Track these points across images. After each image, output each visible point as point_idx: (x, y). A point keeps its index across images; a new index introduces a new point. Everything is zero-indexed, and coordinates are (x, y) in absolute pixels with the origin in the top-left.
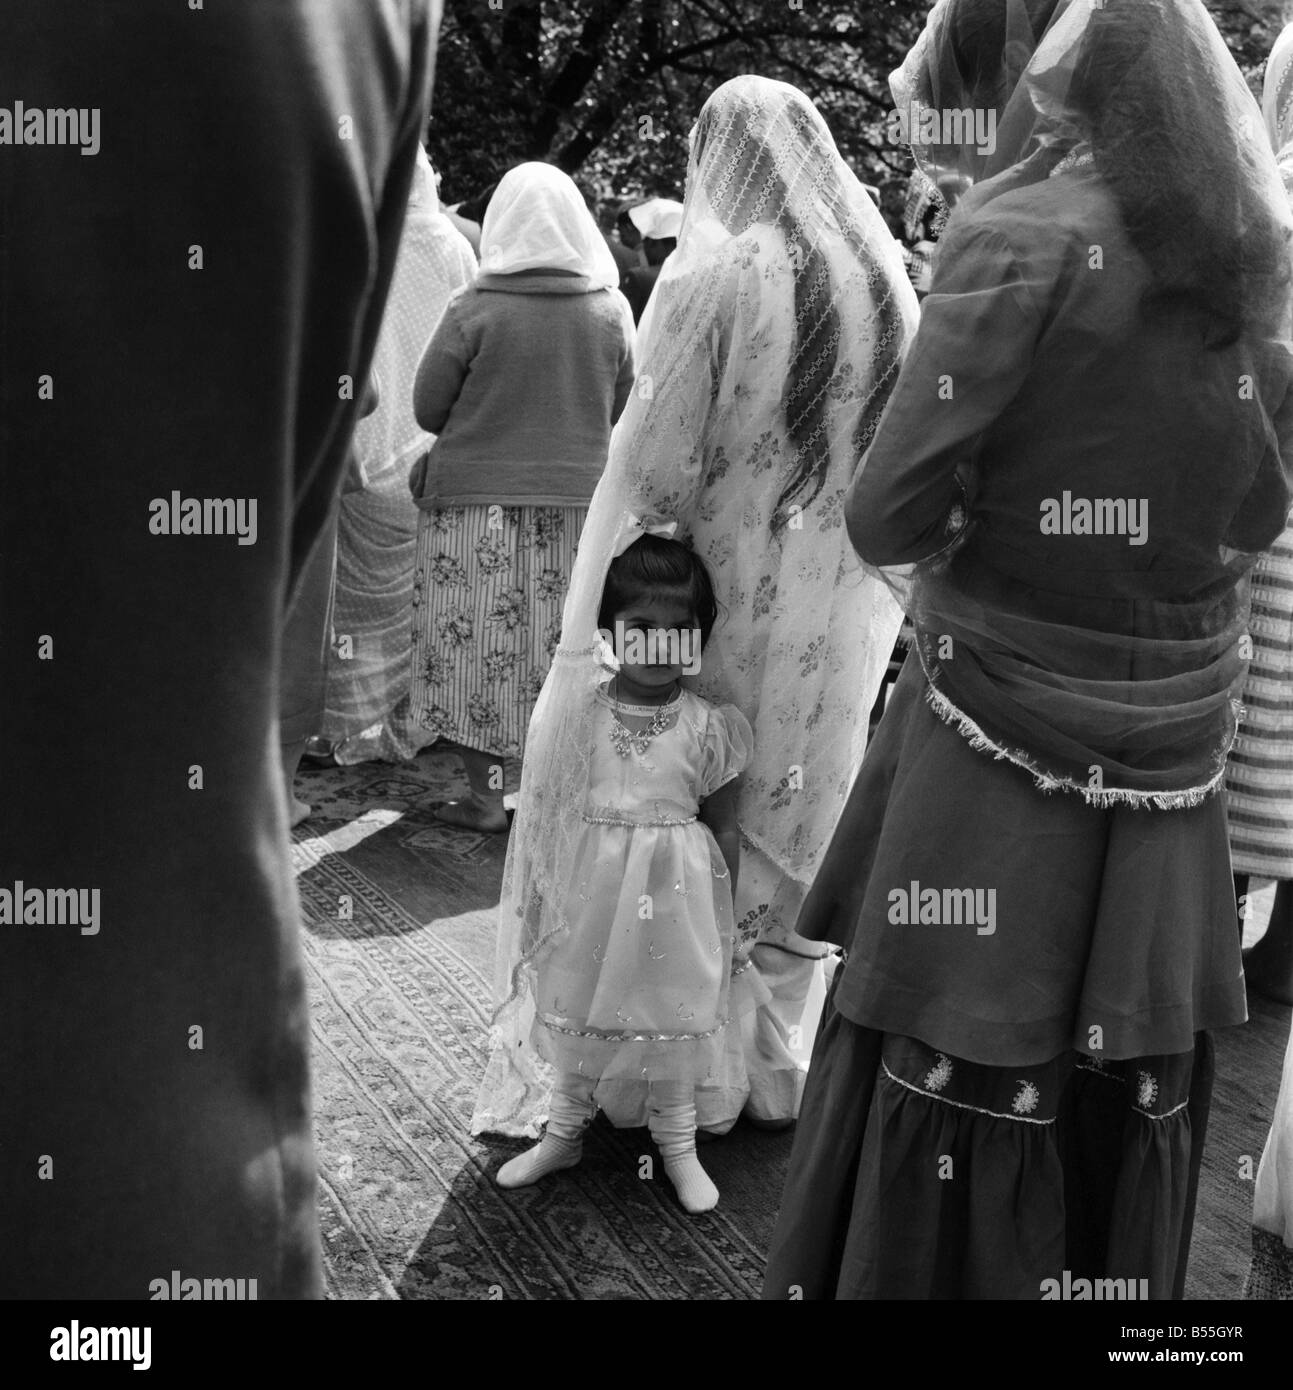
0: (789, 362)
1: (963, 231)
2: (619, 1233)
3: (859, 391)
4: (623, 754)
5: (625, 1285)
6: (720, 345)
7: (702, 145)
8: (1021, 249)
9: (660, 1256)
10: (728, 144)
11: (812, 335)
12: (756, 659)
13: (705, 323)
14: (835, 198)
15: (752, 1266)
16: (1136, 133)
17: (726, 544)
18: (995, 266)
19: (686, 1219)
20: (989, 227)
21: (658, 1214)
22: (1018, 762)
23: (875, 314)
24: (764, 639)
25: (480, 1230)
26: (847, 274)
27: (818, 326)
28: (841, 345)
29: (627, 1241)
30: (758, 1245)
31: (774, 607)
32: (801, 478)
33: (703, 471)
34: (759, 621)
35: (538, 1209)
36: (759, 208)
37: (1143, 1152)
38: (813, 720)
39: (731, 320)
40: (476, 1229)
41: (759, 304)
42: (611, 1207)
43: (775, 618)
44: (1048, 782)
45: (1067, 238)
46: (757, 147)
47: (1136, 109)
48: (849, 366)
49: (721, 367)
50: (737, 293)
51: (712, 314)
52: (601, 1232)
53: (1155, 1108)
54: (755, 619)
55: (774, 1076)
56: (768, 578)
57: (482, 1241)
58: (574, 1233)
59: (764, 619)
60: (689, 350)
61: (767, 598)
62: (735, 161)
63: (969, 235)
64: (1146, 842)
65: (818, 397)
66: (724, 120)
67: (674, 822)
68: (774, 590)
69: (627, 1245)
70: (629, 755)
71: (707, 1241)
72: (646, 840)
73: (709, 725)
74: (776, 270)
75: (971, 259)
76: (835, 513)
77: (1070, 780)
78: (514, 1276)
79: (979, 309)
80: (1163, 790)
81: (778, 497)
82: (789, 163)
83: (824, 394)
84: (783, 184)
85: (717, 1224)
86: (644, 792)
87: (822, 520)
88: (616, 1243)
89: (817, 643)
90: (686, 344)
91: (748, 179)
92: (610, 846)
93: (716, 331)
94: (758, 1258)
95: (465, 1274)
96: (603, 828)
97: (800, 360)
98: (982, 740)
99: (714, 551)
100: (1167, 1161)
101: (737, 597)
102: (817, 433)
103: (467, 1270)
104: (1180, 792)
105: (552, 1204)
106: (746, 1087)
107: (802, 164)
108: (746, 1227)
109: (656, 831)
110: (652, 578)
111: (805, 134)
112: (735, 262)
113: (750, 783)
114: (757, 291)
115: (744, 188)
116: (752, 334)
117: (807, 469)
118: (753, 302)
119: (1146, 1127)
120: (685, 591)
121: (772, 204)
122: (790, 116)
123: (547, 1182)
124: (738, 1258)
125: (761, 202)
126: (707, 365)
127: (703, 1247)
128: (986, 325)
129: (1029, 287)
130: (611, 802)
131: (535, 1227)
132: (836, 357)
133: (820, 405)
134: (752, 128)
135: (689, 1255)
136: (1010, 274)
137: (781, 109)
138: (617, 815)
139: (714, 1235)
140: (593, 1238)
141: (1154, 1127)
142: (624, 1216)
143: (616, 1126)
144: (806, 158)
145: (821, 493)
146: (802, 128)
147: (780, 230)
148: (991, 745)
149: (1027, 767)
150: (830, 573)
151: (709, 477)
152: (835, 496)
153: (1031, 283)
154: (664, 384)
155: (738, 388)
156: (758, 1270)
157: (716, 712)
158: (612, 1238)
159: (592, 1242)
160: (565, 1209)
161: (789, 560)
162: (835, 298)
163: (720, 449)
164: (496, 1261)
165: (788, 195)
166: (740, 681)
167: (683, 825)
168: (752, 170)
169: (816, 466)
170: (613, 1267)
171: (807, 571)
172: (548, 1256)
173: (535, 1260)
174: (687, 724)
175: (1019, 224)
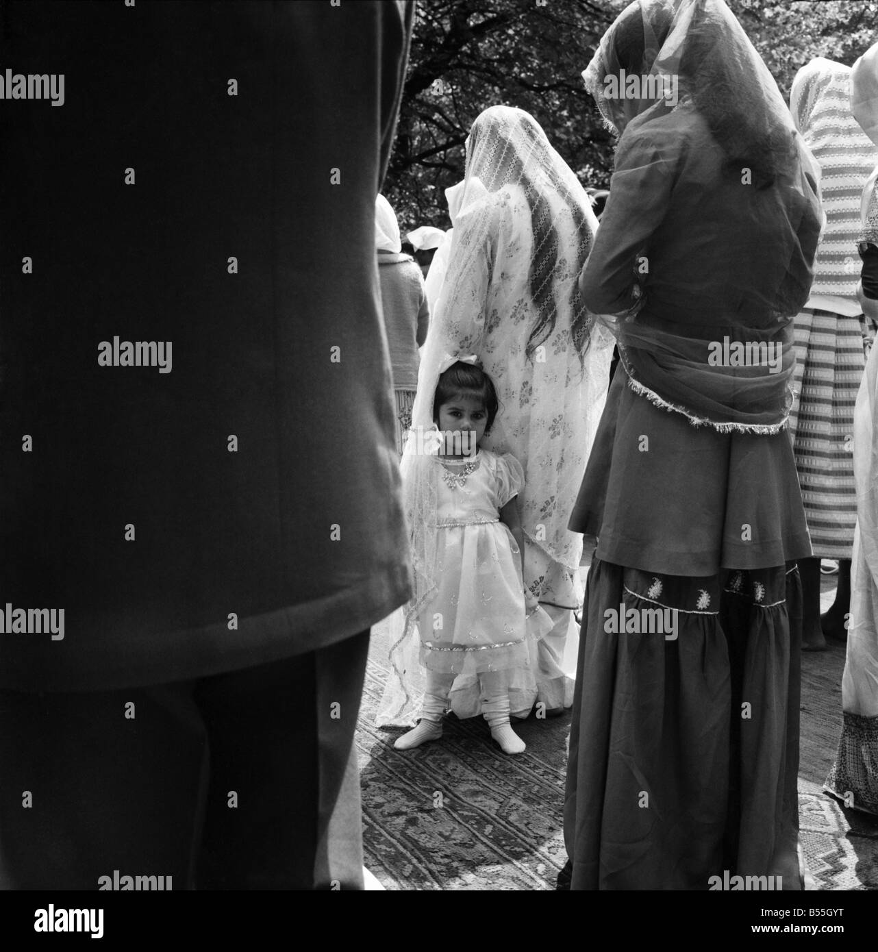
0: (531, 258)
1: (629, 140)
2: (470, 765)
3: (571, 274)
4: (453, 488)
5: (477, 786)
6: (492, 251)
7: (474, 145)
8: (660, 145)
9: (496, 773)
10: (489, 142)
11: (543, 243)
12: (524, 430)
13: (482, 239)
14: (550, 169)
15: (550, 773)
16: (713, 85)
17: (502, 365)
18: (647, 154)
19: (508, 757)
20: (643, 136)
21: (491, 756)
22: (679, 411)
23: (576, 231)
24: (527, 419)
25: (389, 767)
26: (560, 210)
27: (545, 238)
28: (559, 247)
29: (475, 768)
30: (552, 765)
31: (532, 399)
32: (542, 324)
33: (486, 324)
34: (524, 407)
35: (421, 757)
36: (508, 175)
37: (759, 626)
38: (560, 465)
39: (498, 236)
40: (386, 767)
41: (512, 226)
42: (463, 754)
43: (533, 405)
44: (696, 421)
45: (682, 138)
46: (505, 143)
47: (712, 73)
48: (564, 260)
49: (493, 263)
50: (499, 221)
51: (486, 233)
52: (459, 765)
53: (764, 601)
54: (521, 407)
55: (551, 682)
56: (527, 383)
57: (391, 772)
58: (443, 767)
59: (526, 406)
60: (475, 253)
61: (527, 394)
62: (493, 151)
63: (633, 141)
64: (750, 452)
65: (548, 278)
66: (485, 130)
67: (487, 521)
68: (531, 389)
69: (476, 770)
70: (455, 488)
71: (521, 765)
72: (472, 532)
73: (498, 466)
74: (520, 208)
75: (635, 153)
76: (562, 344)
77: (707, 419)
78: (413, 785)
79: (641, 176)
80: (756, 424)
81: (529, 335)
82: (523, 151)
83: (552, 276)
84: (521, 161)
85: (526, 758)
86: (468, 506)
87: (555, 348)
88: (469, 770)
89: (558, 419)
90: (473, 249)
91: (501, 160)
92: (452, 539)
93: (489, 242)
94: (553, 770)
95: (385, 786)
96: (447, 529)
97: (537, 257)
98: (660, 402)
99: (495, 369)
100: (772, 630)
101: (509, 394)
102: (549, 298)
103: (385, 784)
104: (766, 426)
105: (428, 755)
106: (535, 689)
107: (531, 151)
108: (544, 758)
109: (477, 527)
110: (462, 384)
111: (532, 135)
112: (497, 204)
113: (528, 503)
114: (510, 219)
115: (499, 165)
116: (509, 243)
117: (545, 318)
118: (508, 226)
119: (760, 612)
120: (481, 393)
121: (515, 172)
122: (522, 125)
123: (425, 746)
124: (541, 771)
125: (509, 173)
126: (486, 263)
127: (520, 768)
128: (644, 184)
129: (665, 162)
130: (449, 515)
131: (421, 765)
132: (556, 255)
133: (550, 282)
134: (502, 133)
135: (512, 771)
136: (655, 157)
137: (517, 122)
138: (455, 521)
139: (525, 762)
140: (455, 768)
141: (764, 611)
142: (470, 757)
143: (460, 718)
144: (532, 148)
145: (553, 333)
146: (530, 132)
147: (521, 187)
148: (665, 404)
149: (684, 413)
150: (563, 379)
151: (489, 328)
152: (561, 334)
153: (666, 160)
154: (461, 273)
155: (503, 274)
156: (553, 775)
157: (501, 459)
158: (466, 768)
159: (455, 770)
160: (436, 756)
161: (537, 372)
162: (554, 222)
163: (495, 311)
164: (400, 779)
165: (524, 167)
166: (516, 443)
167: (492, 523)
168: (503, 155)
169: (549, 317)
170: (468, 780)
171: (550, 377)
172: (431, 776)
173: (424, 779)
174: (486, 467)
175: (658, 133)
